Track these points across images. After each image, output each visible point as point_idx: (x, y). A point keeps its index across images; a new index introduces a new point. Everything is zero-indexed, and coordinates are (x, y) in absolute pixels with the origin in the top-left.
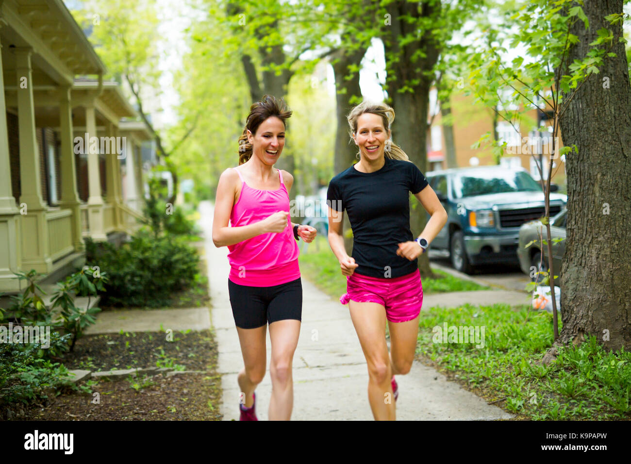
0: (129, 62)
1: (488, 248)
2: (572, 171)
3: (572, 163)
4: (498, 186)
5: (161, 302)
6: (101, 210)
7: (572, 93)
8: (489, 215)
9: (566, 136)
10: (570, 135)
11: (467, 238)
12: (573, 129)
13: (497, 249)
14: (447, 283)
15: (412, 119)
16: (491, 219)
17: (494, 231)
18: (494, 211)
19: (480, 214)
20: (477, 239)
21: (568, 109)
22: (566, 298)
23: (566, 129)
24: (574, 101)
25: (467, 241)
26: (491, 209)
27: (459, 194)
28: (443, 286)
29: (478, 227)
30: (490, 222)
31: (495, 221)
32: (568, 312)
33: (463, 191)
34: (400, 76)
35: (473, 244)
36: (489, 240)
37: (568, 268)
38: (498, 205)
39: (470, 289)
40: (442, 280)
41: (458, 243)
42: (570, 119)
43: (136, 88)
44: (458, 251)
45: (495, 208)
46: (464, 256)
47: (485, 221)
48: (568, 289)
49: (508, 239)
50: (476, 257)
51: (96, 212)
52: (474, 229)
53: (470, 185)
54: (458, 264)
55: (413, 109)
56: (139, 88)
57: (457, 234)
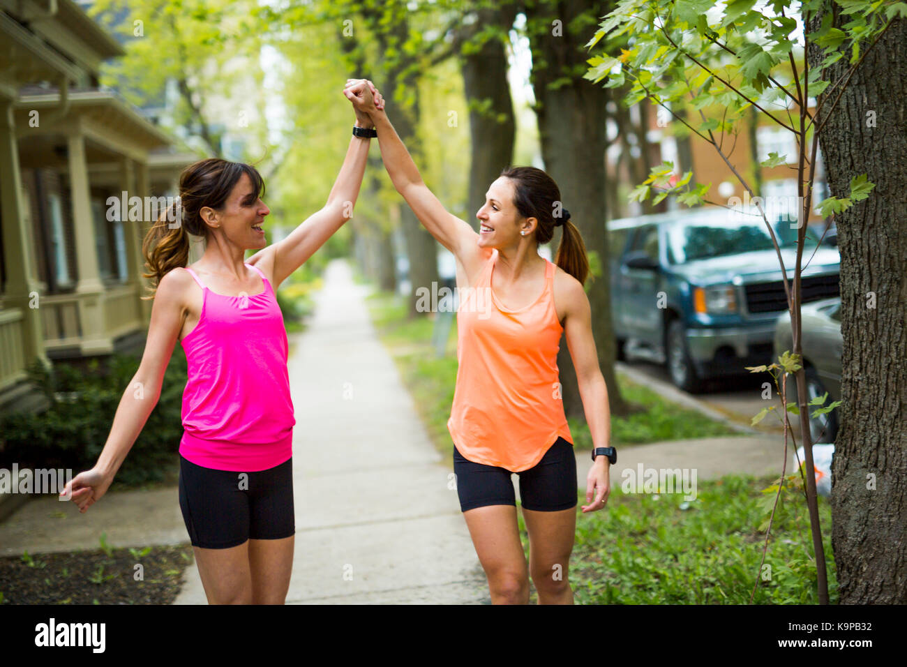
0: (183, 59)
1: (726, 350)
2: (849, 250)
3: (850, 233)
4: (747, 240)
5: (145, 474)
6: (100, 301)
7: (846, 71)
8: (728, 293)
9: (834, 169)
10: (843, 167)
11: (693, 334)
12: (850, 155)
13: (742, 351)
14: (648, 423)
15: (579, 136)
16: (731, 299)
17: (736, 320)
18: (737, 286)
19: (713, 291)
20: (708, 334)
21: (837, 109)
22: (844, 537)
23: (833, 154)
24: (849, 91)
25: (692, 337)
26: (731, 284)
27: (680, 255)
28: (642, 431)
29: (710, 313)
30: (729, 305)
31: (737, 303)
32: (849, 569)
33: (686, 250)
34: (554, 60)
35: (701, 342)
36: (731, 335)
37: (847, 468)
38: (743, 275)
39: (688, 435)
40: (641, 417)
41: (677, 340)
42: (841, 132)
43: (196, 99)
44: (678, 355)
45: (738, 281)
46: (688, 362)
47: (721, 304)
48: (849, 518)
49: (760, 333)
50: (708, 365)
51: (91, 304)
52: (704, 318)
53: (701, 239)
54: (680, 376)
55: (579, 116)
56: (203, 99)
57: (676, 326)
